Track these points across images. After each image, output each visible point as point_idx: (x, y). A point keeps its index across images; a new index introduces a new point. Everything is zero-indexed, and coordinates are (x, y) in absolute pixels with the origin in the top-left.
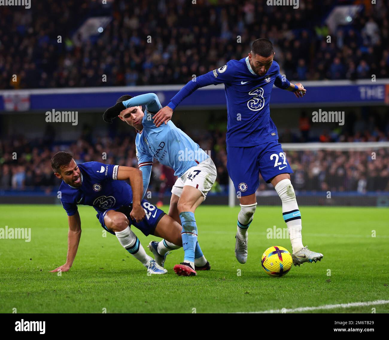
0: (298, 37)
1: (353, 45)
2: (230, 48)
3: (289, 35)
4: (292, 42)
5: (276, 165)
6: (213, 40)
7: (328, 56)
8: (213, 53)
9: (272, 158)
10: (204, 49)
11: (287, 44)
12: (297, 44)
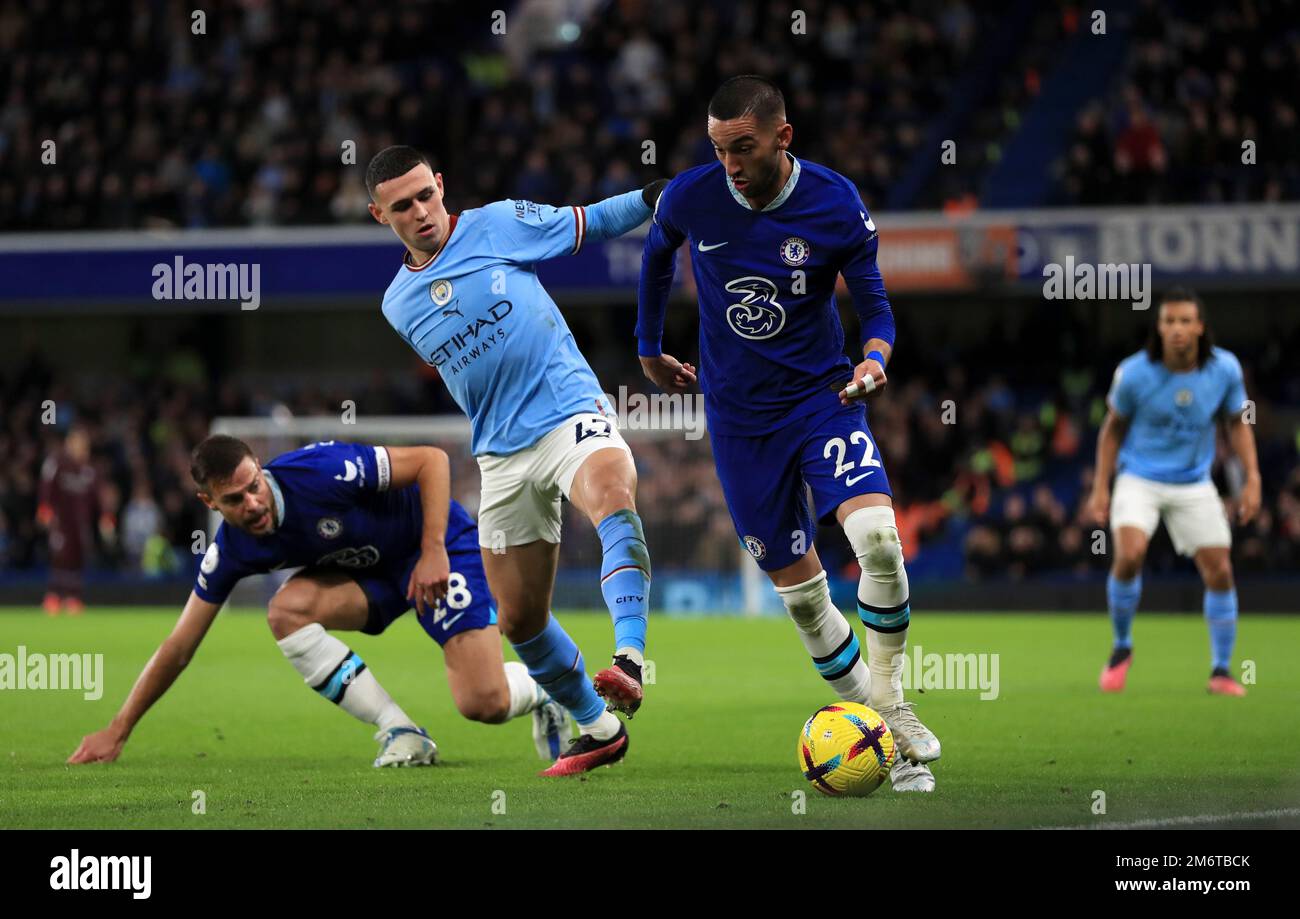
0: (414, 86)
1: (586, 111)
2: (200, 119)
3: (383, 80)
4: (394, 103)
5: (839, 472)
6: (145, 94)
7: (507, 146)
8: (145, 137)
9: (827, 454)
10: (115, 122)
11: (377, 108)
12: (410, 109)
